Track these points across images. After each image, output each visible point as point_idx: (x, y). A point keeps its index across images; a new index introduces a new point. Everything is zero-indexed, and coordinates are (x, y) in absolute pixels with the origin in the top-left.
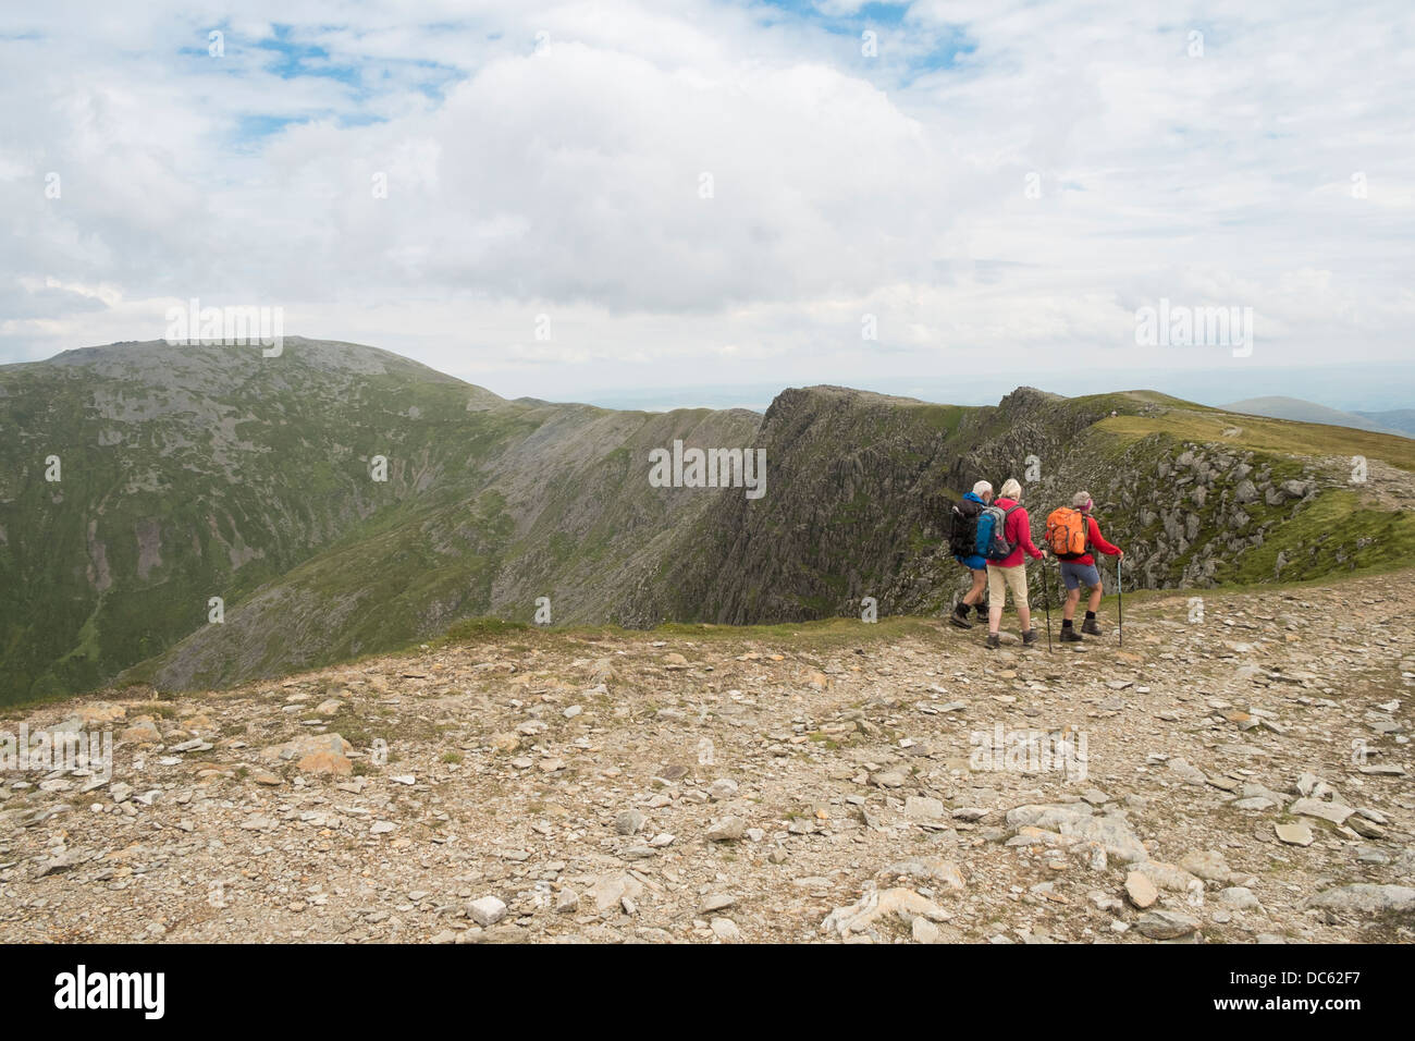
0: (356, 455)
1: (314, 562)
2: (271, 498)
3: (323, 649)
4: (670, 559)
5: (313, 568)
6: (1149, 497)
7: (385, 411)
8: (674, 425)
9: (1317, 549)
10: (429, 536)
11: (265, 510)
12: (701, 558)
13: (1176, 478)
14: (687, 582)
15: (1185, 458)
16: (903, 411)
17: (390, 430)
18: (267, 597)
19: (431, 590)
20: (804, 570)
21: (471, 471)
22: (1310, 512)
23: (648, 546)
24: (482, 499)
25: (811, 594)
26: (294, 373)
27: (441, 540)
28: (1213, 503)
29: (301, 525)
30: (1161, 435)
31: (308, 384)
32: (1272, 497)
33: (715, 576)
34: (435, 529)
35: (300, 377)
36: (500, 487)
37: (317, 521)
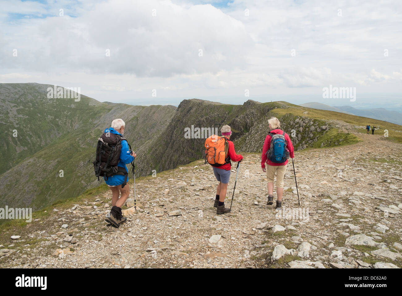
0: (55, 119)
1: (43, 150)
2: (29, 131)
3: (47, 176)
4: (151, 148)
5: (43, 152)
6: (288, 130)
7: (64, 105)
8: (151, 110)
9: (331, 142)
10: (79, 142)
11: (27, 135)
12: (160, 147)
13: (295, 125)
14: (157, 154)
15: (297, 120)
16: (217, 106)
17: (65, 111)
18: (29, 161)
19: (80, 158)
20: (190, 150)
21: (91, 123)
22: (328, 133)
23: (144, 144)
24: (94, 131)
25: (192, 157)
26: (35, 94)
27: (82, 143)
28: (304, 131)
29: (38, 140)
30: (290, 114)
31: (39, 97)
32: (319, 130)
33: (165, 152)
34: (80, 140)
35: (37, 95)
36: (100, 128)
37: (43, 138)
